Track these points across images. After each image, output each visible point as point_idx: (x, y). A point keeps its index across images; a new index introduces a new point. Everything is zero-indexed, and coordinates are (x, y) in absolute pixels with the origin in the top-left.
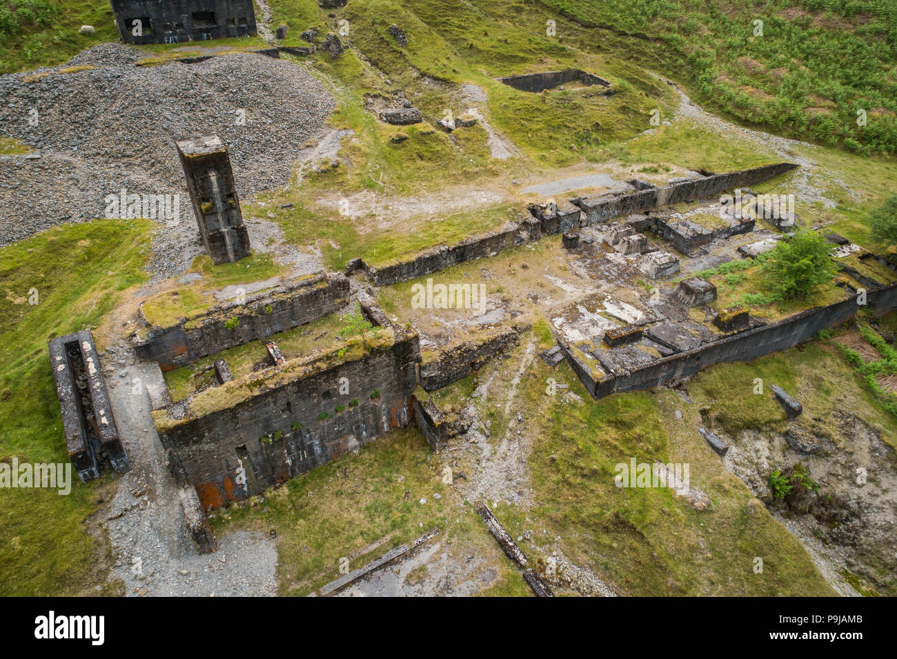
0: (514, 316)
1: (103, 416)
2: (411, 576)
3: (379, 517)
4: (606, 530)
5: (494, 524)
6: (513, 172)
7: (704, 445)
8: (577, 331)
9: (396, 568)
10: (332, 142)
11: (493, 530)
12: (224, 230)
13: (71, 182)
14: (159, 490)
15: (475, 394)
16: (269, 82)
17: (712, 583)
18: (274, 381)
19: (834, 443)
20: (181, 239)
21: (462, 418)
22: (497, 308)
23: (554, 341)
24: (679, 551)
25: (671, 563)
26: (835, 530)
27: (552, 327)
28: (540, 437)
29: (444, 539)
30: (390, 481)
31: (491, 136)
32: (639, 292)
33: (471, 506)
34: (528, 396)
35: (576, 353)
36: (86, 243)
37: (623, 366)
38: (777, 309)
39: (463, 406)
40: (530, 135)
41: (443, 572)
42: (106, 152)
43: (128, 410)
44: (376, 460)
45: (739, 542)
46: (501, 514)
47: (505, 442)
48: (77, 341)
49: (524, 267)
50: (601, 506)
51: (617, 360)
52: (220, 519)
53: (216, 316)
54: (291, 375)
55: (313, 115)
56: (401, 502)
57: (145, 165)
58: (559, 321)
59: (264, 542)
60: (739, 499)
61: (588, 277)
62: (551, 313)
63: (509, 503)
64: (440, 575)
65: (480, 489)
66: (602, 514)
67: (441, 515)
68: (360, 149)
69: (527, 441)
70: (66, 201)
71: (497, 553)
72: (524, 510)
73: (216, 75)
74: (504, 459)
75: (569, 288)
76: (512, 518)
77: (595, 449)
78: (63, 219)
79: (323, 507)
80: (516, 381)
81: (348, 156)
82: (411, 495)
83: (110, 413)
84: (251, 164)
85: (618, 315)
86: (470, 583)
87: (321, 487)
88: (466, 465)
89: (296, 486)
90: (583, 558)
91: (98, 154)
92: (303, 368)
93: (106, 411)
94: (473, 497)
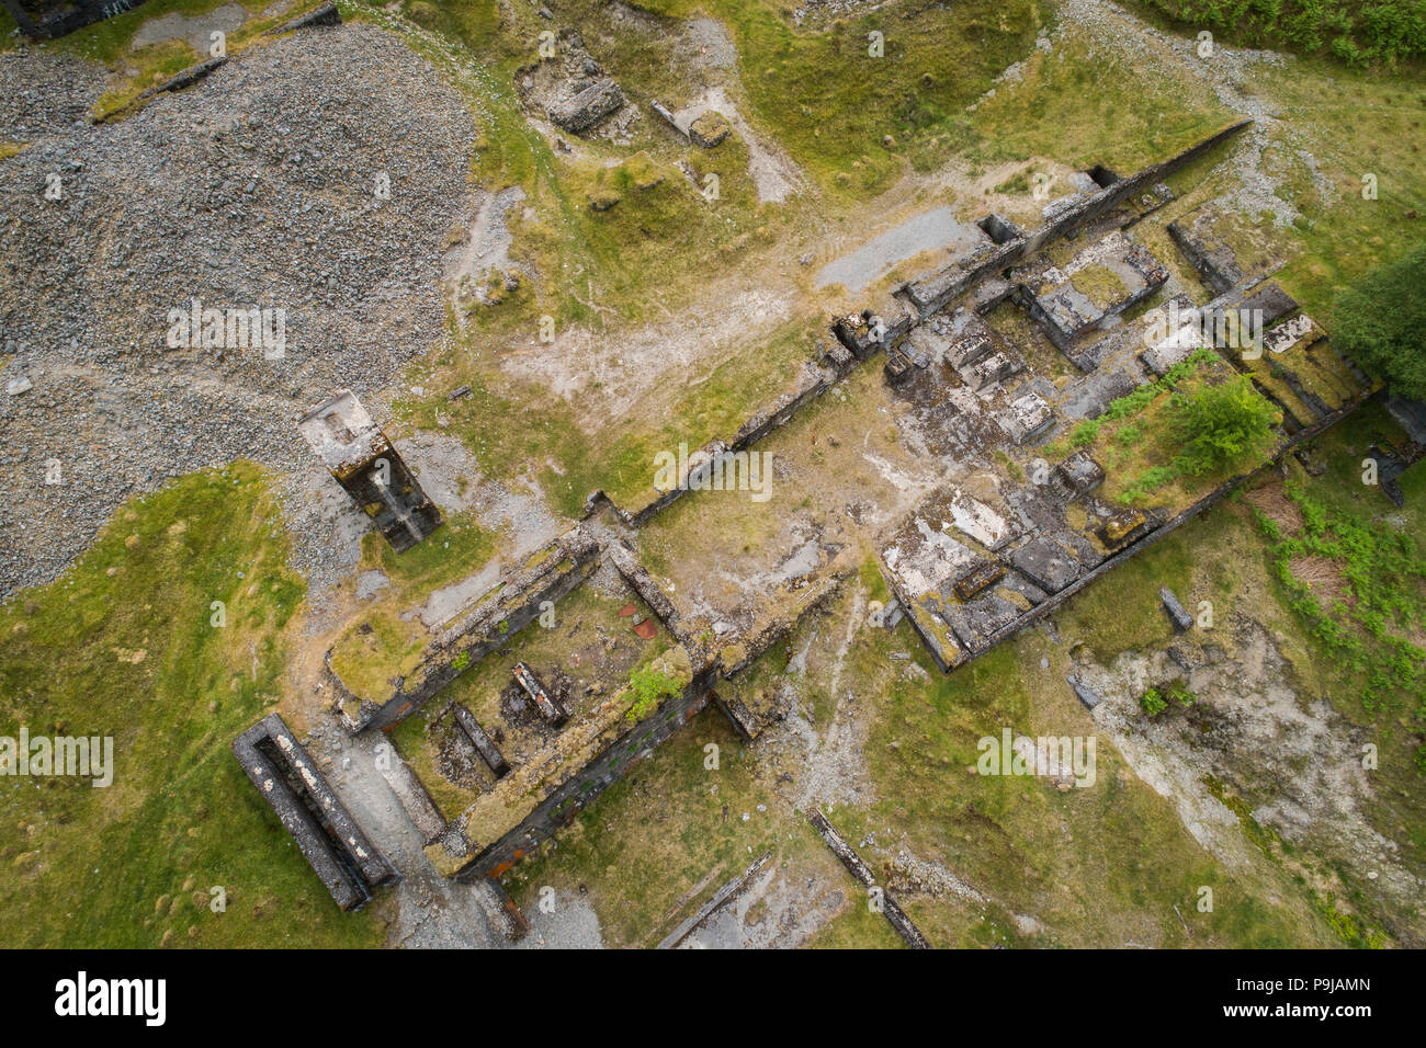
0: (832, 554)
1: (357, 845)
2: (751, 915)
3: (699, 845)
4: (958, 822)
5: (832, 836)
6: (798, 229)
7: (1074, 700)
8: (919, 572)
9: (731, 907)
10: (493, 228)
11: (833, 845)
12: (403, 518)
13: (102, 419)
14: (448, 894)
15: (791, 668)
16: (348, 118)
17: (1071, 866)
18: (559, 774)
19: (1224, 651)
20: (325, 502)
21: (778, 704)
22: (807, 540)
23: (890, 592)
24: (1038, 838)
25: (1028, 852)
26: (1207, 735)
27: (886, 571)
28: (877, 720)
29: (779, 861)
30: (701, 794)
31: (754, 151)
32: (999, 474)
33: (803, 815)
34: (859, 668)
35: (919, 615)
36: (179, 527)
37: (981, 632)
38: (1182, 486)
39: (777, 687)
40: (817, 133)
41: (784, 905)
42: (133, 347)
43: (374, 814)
44: (677, 765)
45: (1104, 819)
46: (839, 818)
47: (834, 727)
48: (268, 737)
49: (835, 445)
50: (953, 798)
51: (974, 621)
52: (515, 881)
53: (438, 660)
54: (577, 760)
55: (444, 167)
56: (721, 822)
57: (208, 361)
58: (894, 554)
59: (576, 902)
60: (1108, 768)
61: (926, 452)
62: (882, 540)
63: (846, 804)
64: (781, 909)
65: (810, 793)
66: (953, 807)
67: (768, 832)
68: (544, 238)
69: (860, 725)
70: (113, 457)
71: (838, 871)
72: (864, 808)
73: (253, 127)
74: (835, 750)
75: (900, 480)
76: (851, 823)
77: (945, 737)
78: (123, 491)
79: (630, 842)
80: (843, 651)
81: (527, 256)
82: (730, 811)
83: (365, 841)
84: (375, 309)
85: (970, 531)
86: (815, 912)
87: (620, 815)
88: (789, 763)
89: (589, 817)
90: (932, 852)
91: (121, 353)
92: (590, 747)
93: (356, 838)
94: (803, 803)
